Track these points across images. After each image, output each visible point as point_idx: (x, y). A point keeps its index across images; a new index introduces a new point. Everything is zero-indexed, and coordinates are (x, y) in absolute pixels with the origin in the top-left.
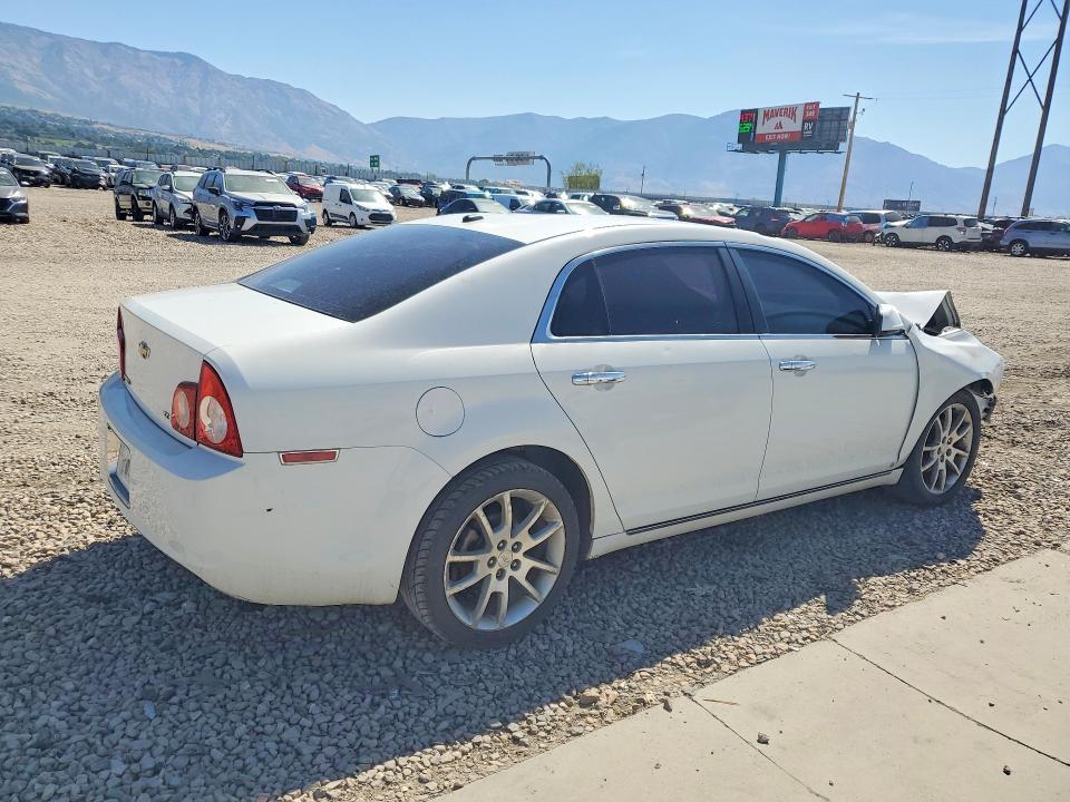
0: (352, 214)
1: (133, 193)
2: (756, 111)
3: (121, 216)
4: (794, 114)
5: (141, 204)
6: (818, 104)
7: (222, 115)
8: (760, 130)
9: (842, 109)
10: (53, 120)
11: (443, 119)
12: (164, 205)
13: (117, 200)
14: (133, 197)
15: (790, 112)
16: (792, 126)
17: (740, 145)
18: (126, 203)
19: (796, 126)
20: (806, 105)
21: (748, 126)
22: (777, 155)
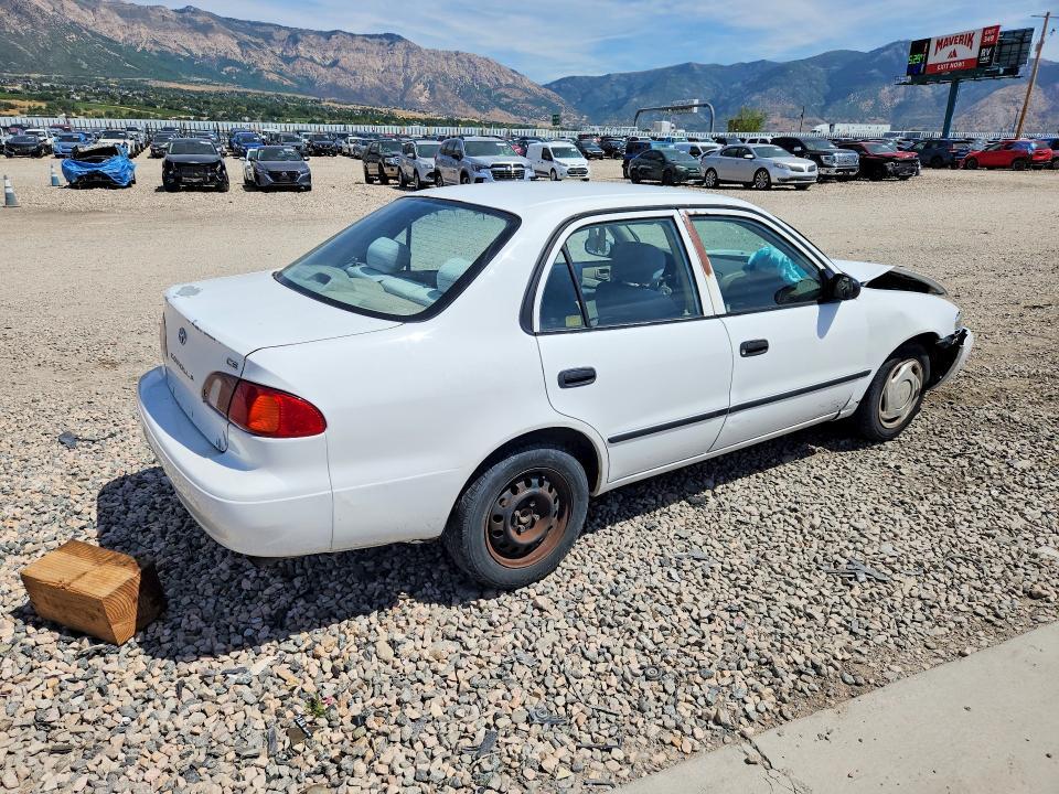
0: (553, 170)
1: (380, 161)
2: (929, 41)
3: (369, 180)
4: (970, 40)
5: (387, 170)
6: (998, 27)
7: (421, 86)
8: (932, 60)
9: (1025, 30)
10: (293, 102)
11: (609, 75)
12: (408, 170)
13: (366, 168)
14: (380, 164)
15: (966, 39)
16: (967, 53)
17: (909, 77)
18: (374, 170)
19: (972, 53)
20: (985, 29)
21: (918, 57)
22: (949, 85)
